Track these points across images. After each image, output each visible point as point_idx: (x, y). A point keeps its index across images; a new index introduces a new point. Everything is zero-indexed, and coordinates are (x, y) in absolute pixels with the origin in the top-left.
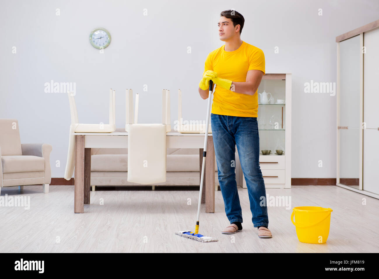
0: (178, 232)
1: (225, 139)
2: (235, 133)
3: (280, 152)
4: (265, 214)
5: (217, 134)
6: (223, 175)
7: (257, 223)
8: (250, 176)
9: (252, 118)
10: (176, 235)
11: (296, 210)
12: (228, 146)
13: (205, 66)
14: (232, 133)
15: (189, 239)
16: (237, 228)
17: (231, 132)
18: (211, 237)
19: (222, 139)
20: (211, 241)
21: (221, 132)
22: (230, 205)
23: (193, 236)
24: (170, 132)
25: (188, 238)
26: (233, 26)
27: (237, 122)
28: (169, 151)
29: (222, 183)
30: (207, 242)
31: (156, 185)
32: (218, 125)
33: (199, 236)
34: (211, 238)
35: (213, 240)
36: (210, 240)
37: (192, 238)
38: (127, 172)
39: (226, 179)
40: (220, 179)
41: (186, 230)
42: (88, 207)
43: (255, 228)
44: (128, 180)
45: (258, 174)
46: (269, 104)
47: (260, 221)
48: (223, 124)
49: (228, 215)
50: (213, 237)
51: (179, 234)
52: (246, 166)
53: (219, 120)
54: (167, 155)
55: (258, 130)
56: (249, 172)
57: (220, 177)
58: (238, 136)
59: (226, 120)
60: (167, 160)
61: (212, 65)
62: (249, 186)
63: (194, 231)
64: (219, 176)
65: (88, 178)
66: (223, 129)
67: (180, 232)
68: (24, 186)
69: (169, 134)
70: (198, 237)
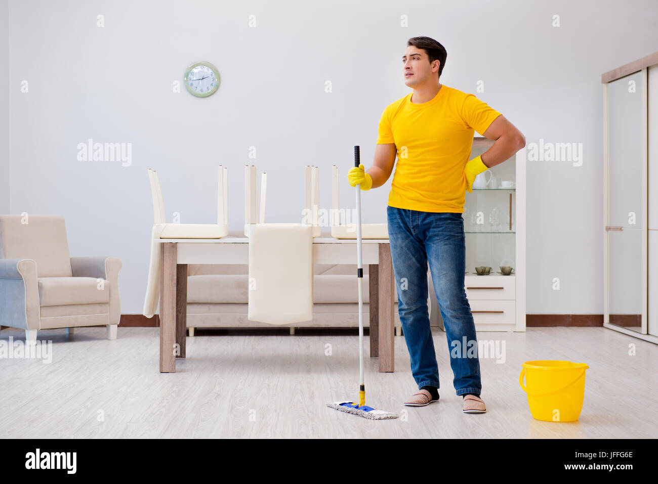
0: (331, 403)
1: (407, 248)
2: (425, 239)
3: (507, 270)
4: (476, 373)
5: (396, 240)
6: (406, 307)
7: (462, 388)
8: (449, 310)
9: (452, 214)
10: (329, 408)
11: (528, 366)
12: (414, 259)
13: (379, 128)
14: (419, 239)
15: (350, 415)
16: (430, 396)
17: (417, 237)
18: (386, 410)
19: (404, 247)
20: (387, 418)
21: (401, 237)
22: (418, 357)
23: (356, 410)
24: (319, 237)
25: (349, 412)
26: (428, 62)
27: (426, 221)
28: (317, 269)
29: (405, 322)
30: (380, 419)
31: (296, 326)
32: (396, 226)
33: (366, 409)
34: (387, 413)
35: (389, 416)
36: (385, 416)
37: (355, 413)
38: (248, 304)
39: (410, 314)
40: (402, 314)
41: (346, 400)
42: (183, 363)
43: (458, 396)
44: (249, 317)
45: (463, 306)
46: (488, 189)
47: (466, 385)
48: (405, 223)
49: (414, 375)
50: (390, 412)
51: (333, 406)
52: (443, 294)
53: (398, 216)
54: (315, 276)
55: (462, 233)
56: (447, 304)
57: (402, 312)
58: (429, 244)
59: (408, 217)
60: (314, 284)
61: (391, 125)
62: (448, 327)
63: (357, 402)
64: (400, 310)
65: (183, 314)
66: (404, 231)
67: (336, 403)
68: (75, 329)
69: (317, 240)
70: (364, 412)
